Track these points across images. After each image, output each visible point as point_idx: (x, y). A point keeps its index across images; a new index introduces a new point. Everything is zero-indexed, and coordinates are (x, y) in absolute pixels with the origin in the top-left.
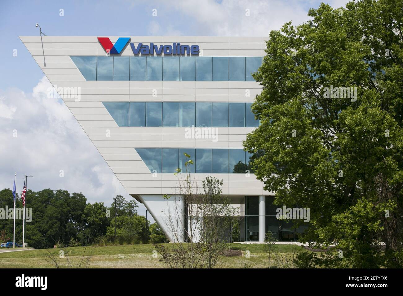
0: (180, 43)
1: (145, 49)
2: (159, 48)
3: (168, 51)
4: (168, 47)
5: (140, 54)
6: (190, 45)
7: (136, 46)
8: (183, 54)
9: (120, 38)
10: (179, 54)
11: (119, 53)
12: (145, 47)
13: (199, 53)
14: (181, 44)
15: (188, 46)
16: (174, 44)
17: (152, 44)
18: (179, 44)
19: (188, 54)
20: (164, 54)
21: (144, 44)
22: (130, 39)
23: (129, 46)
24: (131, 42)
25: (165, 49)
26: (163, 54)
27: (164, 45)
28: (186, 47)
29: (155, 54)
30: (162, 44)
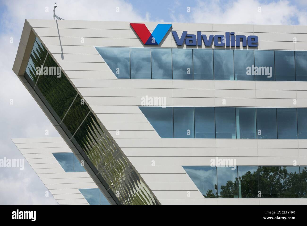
0: (234, 32)
1: (191, 39)
2: (208, 38)
3: (220, 43)
4: (220, 38)
5: (185, 46)
6: (247, 35)
7: (180, 35)
8: (238, 47)
9: (158, 24)
10: (233, 47)
11: (158, 44)
12: (191, 37)
13: (258, 46)
14: (236, 34)
15: (245, 37)
16: (227, 33)
17: (199, 33)
18: (233, 34)
19: (244, 47)
20: (215, 46)
21: (189, 33)
22: (171, 27)
23: (170, 36)
24: (173, 30)
25: (216, 39)
26: (213, 47)
27: (215, 34)
28: (242, 38)
29: (203, 46)
30: (211, 34)
